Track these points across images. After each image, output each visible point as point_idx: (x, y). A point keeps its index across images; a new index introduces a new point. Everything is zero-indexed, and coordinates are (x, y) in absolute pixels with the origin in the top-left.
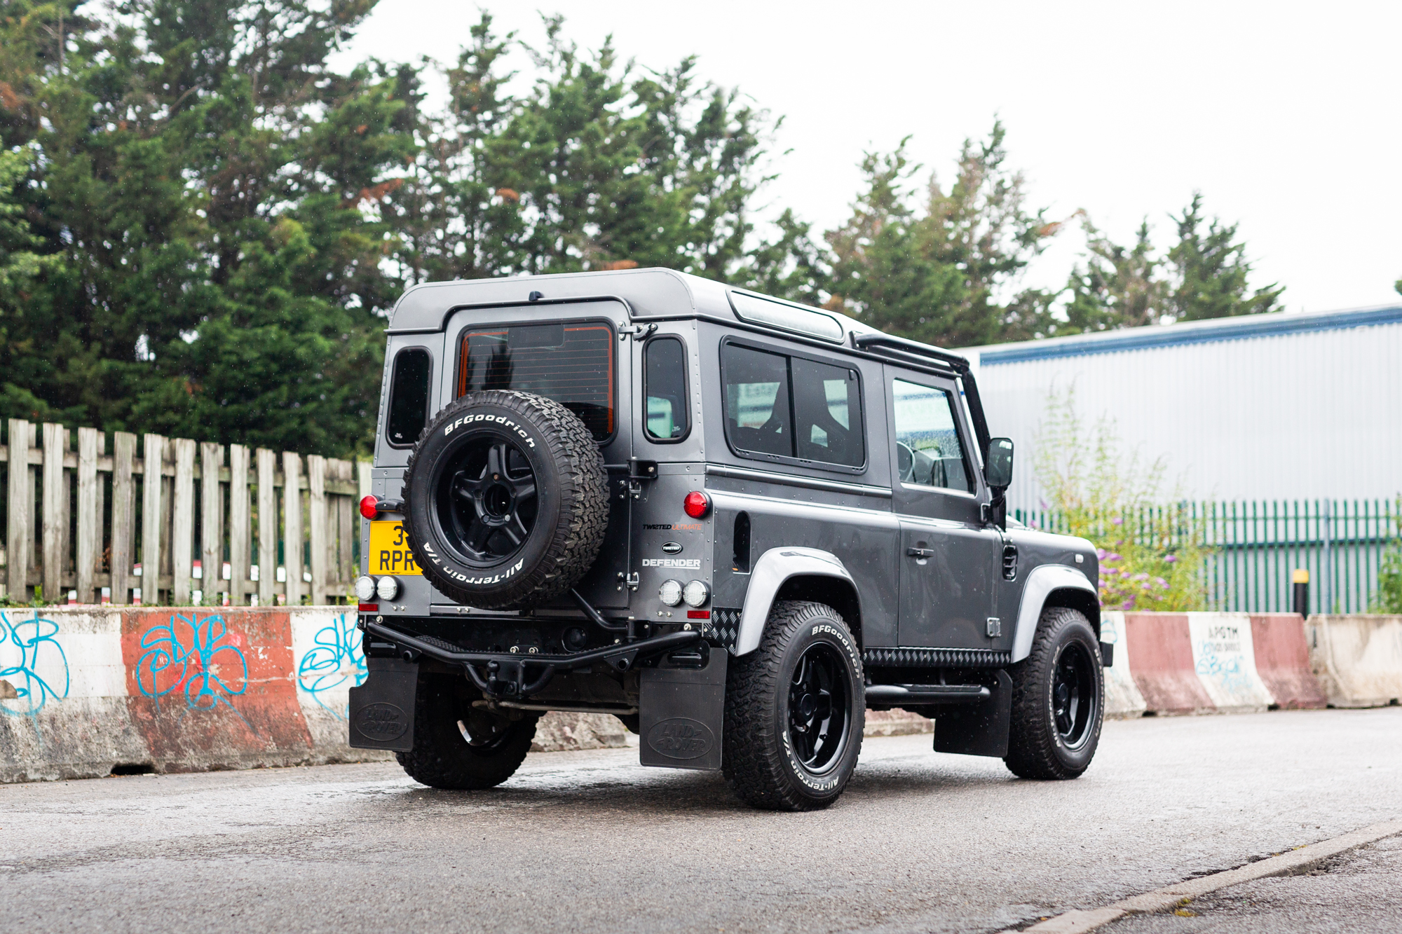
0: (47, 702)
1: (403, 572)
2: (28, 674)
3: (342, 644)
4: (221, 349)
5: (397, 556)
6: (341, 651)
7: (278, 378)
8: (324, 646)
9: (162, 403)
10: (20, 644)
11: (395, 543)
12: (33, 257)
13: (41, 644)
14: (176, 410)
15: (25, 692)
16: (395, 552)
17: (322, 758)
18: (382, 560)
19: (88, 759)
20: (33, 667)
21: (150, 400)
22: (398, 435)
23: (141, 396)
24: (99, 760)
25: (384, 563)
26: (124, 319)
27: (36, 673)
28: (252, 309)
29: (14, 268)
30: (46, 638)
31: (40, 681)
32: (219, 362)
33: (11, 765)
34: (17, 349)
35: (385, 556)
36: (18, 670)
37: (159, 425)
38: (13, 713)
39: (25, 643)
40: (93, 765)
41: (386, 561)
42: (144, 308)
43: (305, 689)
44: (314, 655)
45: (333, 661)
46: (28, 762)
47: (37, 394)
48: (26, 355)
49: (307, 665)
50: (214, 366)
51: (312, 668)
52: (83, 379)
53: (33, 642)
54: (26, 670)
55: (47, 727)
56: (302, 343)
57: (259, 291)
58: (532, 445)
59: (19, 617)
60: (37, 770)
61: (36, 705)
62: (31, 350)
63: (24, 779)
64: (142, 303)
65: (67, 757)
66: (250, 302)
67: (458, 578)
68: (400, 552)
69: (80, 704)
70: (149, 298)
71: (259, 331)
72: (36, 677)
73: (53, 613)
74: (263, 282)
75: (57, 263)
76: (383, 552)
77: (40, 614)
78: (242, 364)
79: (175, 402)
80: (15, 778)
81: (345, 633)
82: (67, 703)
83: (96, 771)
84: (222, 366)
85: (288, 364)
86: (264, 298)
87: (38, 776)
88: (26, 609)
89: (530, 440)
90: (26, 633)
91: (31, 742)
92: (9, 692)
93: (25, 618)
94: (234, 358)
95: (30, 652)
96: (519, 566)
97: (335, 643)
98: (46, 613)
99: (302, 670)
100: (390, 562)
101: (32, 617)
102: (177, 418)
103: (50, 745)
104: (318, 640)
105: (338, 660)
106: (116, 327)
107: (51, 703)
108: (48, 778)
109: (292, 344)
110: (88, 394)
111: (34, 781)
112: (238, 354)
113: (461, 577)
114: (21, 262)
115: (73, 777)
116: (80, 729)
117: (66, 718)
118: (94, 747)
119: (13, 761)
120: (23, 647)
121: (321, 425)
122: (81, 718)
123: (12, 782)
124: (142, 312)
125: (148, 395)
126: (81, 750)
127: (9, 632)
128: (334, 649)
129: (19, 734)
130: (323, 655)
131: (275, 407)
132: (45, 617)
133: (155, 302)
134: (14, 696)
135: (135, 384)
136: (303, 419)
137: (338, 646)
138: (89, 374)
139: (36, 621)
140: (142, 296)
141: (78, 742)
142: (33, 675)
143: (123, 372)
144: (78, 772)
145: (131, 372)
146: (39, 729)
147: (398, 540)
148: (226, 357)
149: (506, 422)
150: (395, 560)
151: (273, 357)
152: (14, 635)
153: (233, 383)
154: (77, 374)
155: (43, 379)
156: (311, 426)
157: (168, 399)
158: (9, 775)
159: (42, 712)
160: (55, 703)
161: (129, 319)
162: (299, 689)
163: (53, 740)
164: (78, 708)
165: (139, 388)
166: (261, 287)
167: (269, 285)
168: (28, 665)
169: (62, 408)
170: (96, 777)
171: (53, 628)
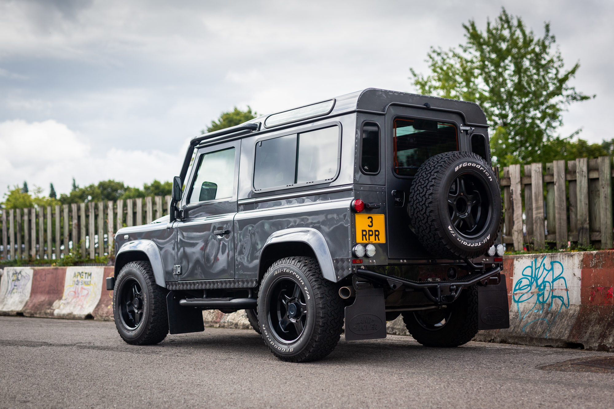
1: (374, 242)
3: (533, 276)
5: (371, 233)
6: (533, 279)
8: (525, 277)
11: (369, 226)
16: (369, 231)
17: (499, 339)
18: (363, 235)
22: (366, 168)
25: (364, 237)
35: (364, 233)
41: (365, 235)
43: (515, 301)
44: (521, 282)
45: (528, 285)
49: (517, 288)
51: (520, 289)
58: (491, 180)
67: (464, 243)
68: (372, 231)
76: (363, 231)
81: (536, 269)
89: (490, 177)
96: (488, 238)
97: (530, 274)
99: (515, 290)
100: (367, 236)
104: (524, 273)
105: (530, 285)
113: (465, 243)
128: (530, 278)
130: (525, 282)
137: (531, 276)
147: (370, 224)
149: (480, 168)
150: (370, 235)
162: (512, 300)
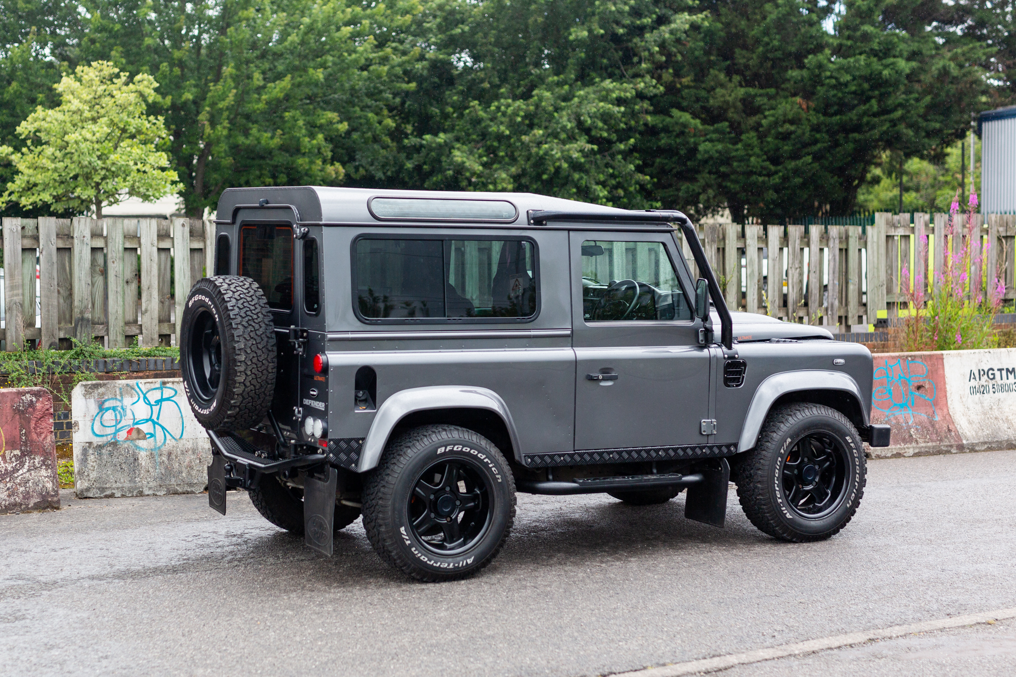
0: (168, 441)
2: (154, 423)
4: (823, 75)
7: (870, 93)
9: (781, 118)
10: (149, 404)
12: (686, 16)
13: (164, 403)
14: (792, 122)
15: (152, 435)
19: (187, 480)
20: (158, 419)
21: (773, 115)
23: (767, 113)
24: (196, 481)
26: (754, 56)
27: (160, 422)
28: (849, 43)
29: (673, 26)
30: (168, 399)
31: (163, 428)
32: (823, 85)
33: (132, 485)
34: (680, 83)
36: (147, 421)
37: (781, 133)
38: (143, 449)
39: (153, 403)
40: (191, 485)
42: (770, 47)
46: (145, 483)
47: (695, 116)
48: (688, 87)
50: (819, 88)
52: (727, 102)
53: (158, 402)
54: (153, 421)
55: (164, 458)
56: (886, 66)
57: (856, 29)
58: (217, 320)
59: (148, 386)
60: (150, 488)
61: (159, 444)
62: (692, 84)
63: (141, 494)
64: (768, 44)
65: (173, 480)
66: (849, 38)
69: (191, 442)
70: (771, 40)
71: (852, 60)
72: (160, 426)
73: (173, 383)
74: (858, 21)
75: (703, 19)
77: (164, 383)
78: (840, 85)
79: (790, 117)
80: (135, 494)
82: (183, 442)
83: (193, 489)
84: (825, 88)
85: (876, 82)
86: (858, 34)
87: (151, 492)
88: (154, 380)
89: (217, 316)
90: (154, 396)
91: (150, 469)
92: (141, 436)
93: (153, 386)
94: (833, 81)
95: (156, 409)
96: (215, 404)
98: (168, 382)
101: (158, 385)
102: (793, 128)
103: (163, 471)
106: (751, 63)
107: (170, 442)
108: (158, 493)
109: (880, 68)
110: (731, 114)
111: (148, 495)
112: (836, 79)
114: (678, 21)
115: (176, 493)
116: (187, 460)
117: (179, 453)
118: (194, 473)
119: (135, 482)
120: (151, 406)
121: (910, 126)
122: (190, 452)
123: (132, 496)
124: (767, 51)
125: (772, 112)
126: (184, 475)
127: (142, 396)
129: (143, 464)
131: (869, 116)
132: (168, 385)
133: (776, 43)
134: (144, 438)
135: (764, 104)
136: (894, 123)
138: (730, 99)
139: (161, 388)
140: (766, 39)
141: (184, 469)
142: (158, 424)
143: (756, 95)
144: (180, 490)
145: (761, 95)
146: (158, 460)
148: (828, 81)
149: (208, 302)
151: (866, 79)
152: (145, 398)
153: (835, 99)
154: (722, 99)
155: (700, 103)
156: (902, 128)
157: (785, 115)
158: (130, 492)
159: (163, 448)
160: (174, 442)
161: (758, 57)
163: (166, 468)
164: (189, 445)
165: (767, 107)
166: (857, 25)
167: (862, 23)
168: (154, 417)
169: (712, 125)
170: (192, 492)
171: (173, 393)
